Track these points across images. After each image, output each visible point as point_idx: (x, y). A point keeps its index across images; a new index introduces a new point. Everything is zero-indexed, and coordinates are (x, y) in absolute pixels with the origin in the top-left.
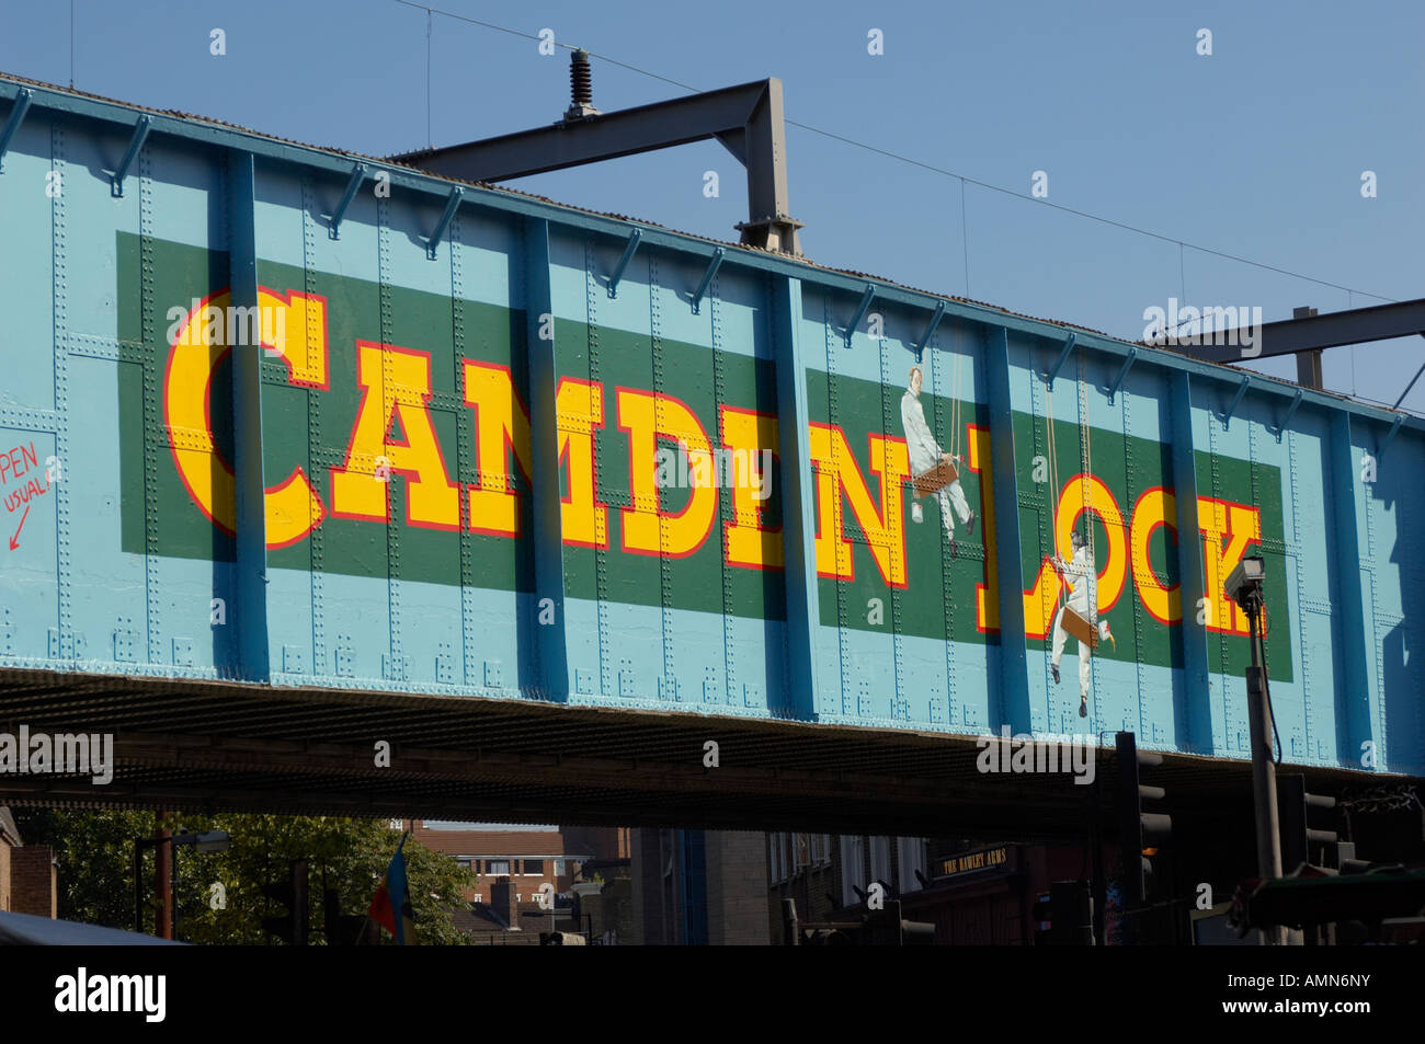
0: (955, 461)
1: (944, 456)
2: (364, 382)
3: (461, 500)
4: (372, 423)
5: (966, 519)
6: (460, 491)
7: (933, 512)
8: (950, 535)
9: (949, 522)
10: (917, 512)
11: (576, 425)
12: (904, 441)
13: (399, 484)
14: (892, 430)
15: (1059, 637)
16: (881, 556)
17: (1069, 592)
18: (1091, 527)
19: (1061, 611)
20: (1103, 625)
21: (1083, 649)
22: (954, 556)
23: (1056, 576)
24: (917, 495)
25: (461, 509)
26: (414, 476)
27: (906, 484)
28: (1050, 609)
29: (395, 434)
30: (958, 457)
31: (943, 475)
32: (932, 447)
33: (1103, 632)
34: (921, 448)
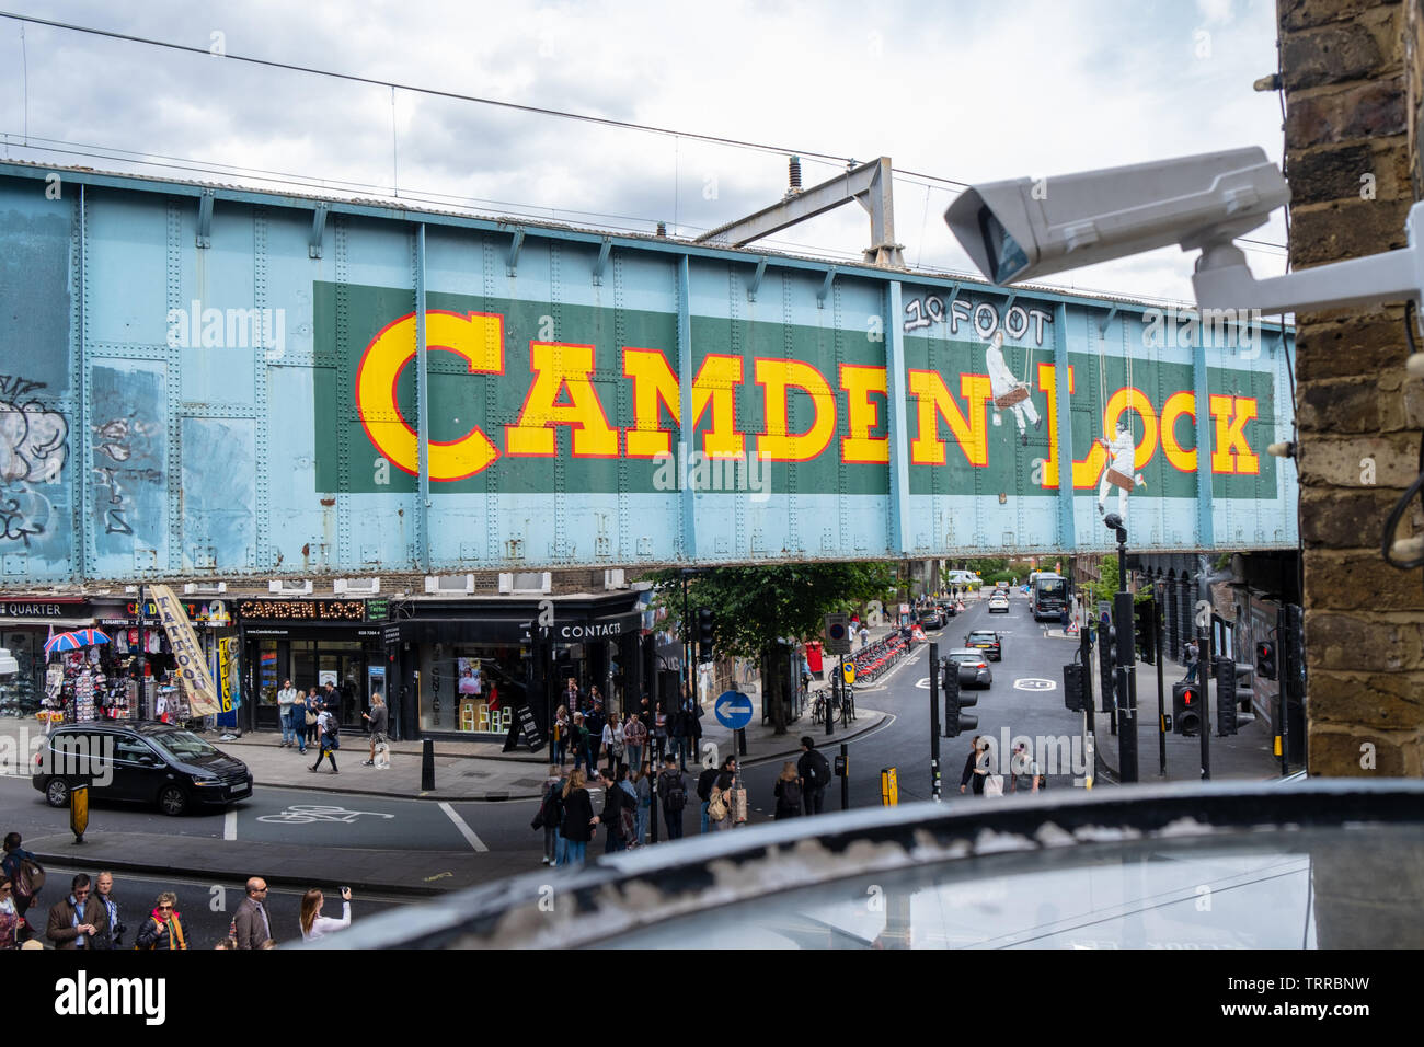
0: (1028, 386)
1: (1019, 384)
2: (536, 367)
3: (619, 439)
4: (543, 393)
5: (1035, 421)
6: (619, 433)
7: (1010, 420)
8: (1023, 432)
9: (1021, 423)
10: (997, 420)
11: (719, 384)
12: (988, 377)
13: (565, 432)
14: (980, 370)
15: (1105, 486)
16: (967, 448)
17: (1113, 459)
18: (1131, 419)
19: (1107, 472)
20: (1138, 477)
21: (1123, 492)
22: (1025, 444)
23: (1103, 450)
24: (996, 408)
25: (619, 444)
26: (580, 426)
27: (988, 403)
28: (1098, 471)
29: (563, 398)
30: (1030, 384)
31: (1018, 395)
32: (1010, 379)
33: (1139, 480)
34: (1001, 380)
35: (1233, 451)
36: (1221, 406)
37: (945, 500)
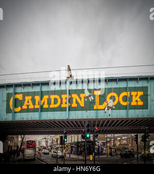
2: (25, 99)
5: (93, 99)
7: (88, 100)
8: (91, 101)
10: (86, 100)
12: (85, 94)
16: (81, 104)
17: (108, 104)
18: (112, 98)
19: (107, 106)
21: (110, 109)
23: (106, 103)
25: (34, 107)
26: (30, 105)
27: (85, 97)
29: (28, 102)
30: (92, 94)
31: (90, 96)
32: (89, 93)
33: (114, 107)
34: (87, 94)
35: (137, 101)
36: (134, 93)
37: (77, 112)
